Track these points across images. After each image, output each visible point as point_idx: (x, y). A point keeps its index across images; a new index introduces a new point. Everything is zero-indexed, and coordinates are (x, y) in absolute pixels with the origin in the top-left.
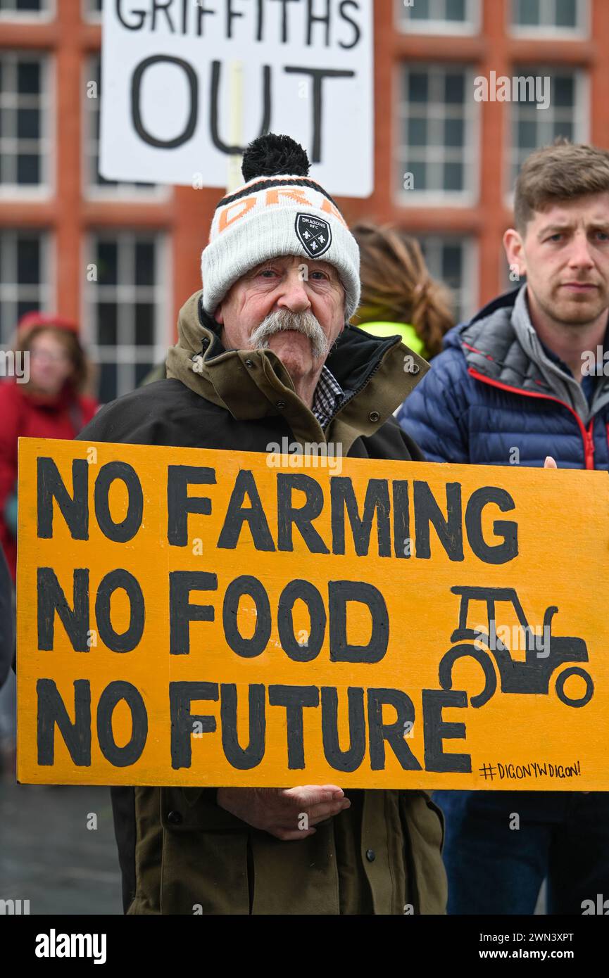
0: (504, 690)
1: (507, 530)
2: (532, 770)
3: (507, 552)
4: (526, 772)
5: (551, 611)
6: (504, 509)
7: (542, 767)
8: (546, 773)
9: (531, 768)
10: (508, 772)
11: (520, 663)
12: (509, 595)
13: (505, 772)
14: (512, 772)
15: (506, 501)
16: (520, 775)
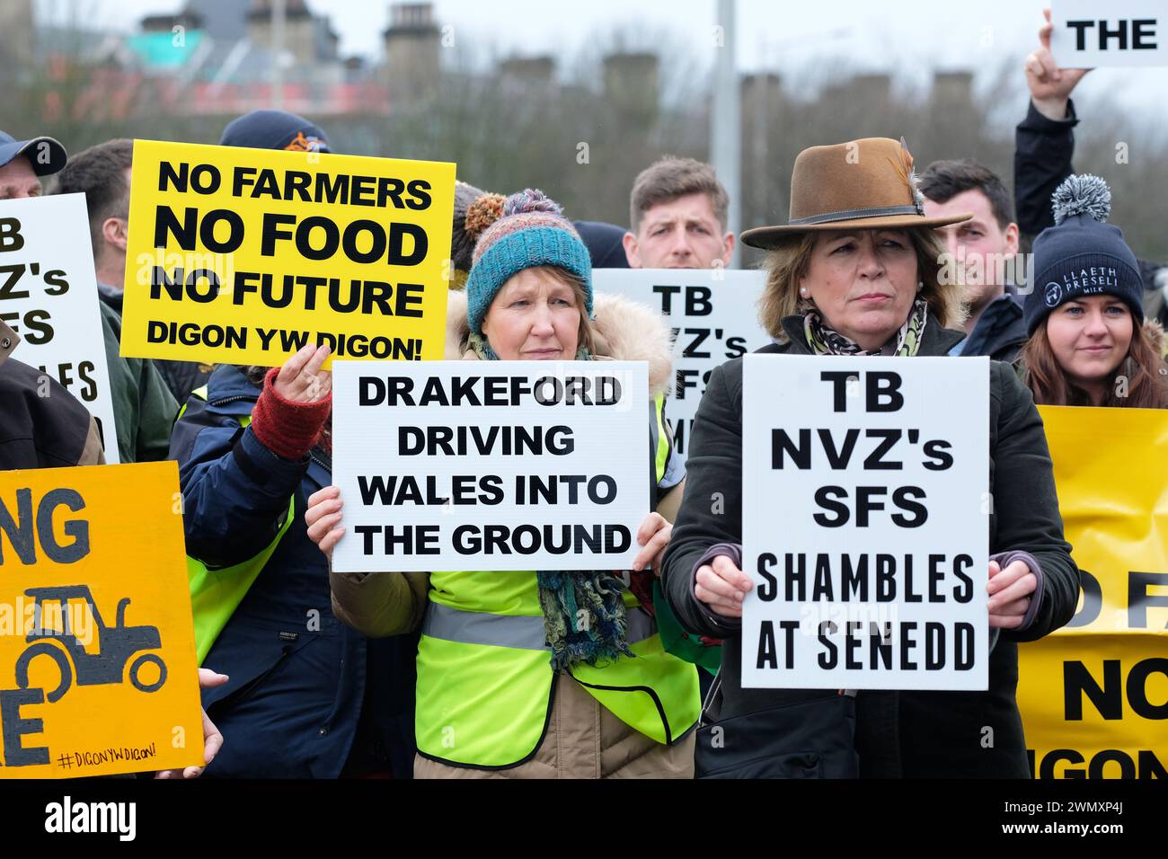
0: (80, 683)
1: (78, 529)
2: (109, 755)
3: (79, 550)
4: (102, 758)
5: (124, 603)
6: (74, 509)
7: (118, 752)
8: (122, 757)
9: (108, 754)
10: (86, 760)
11: (95, 656)
12: (82, 592)
13: (82, 760)
14: (89, 759)
15: (75, 501)
16: (97, 761)
